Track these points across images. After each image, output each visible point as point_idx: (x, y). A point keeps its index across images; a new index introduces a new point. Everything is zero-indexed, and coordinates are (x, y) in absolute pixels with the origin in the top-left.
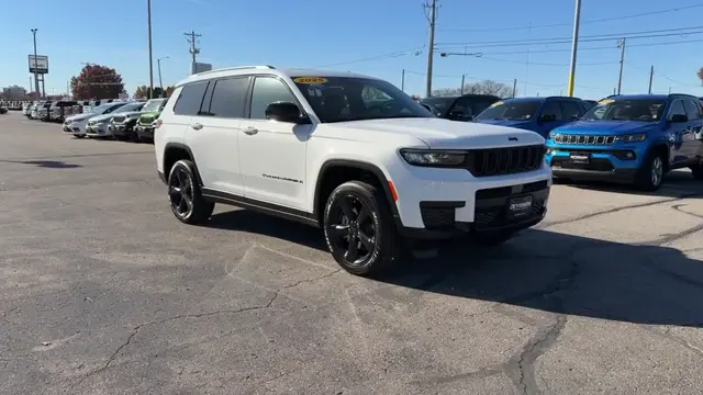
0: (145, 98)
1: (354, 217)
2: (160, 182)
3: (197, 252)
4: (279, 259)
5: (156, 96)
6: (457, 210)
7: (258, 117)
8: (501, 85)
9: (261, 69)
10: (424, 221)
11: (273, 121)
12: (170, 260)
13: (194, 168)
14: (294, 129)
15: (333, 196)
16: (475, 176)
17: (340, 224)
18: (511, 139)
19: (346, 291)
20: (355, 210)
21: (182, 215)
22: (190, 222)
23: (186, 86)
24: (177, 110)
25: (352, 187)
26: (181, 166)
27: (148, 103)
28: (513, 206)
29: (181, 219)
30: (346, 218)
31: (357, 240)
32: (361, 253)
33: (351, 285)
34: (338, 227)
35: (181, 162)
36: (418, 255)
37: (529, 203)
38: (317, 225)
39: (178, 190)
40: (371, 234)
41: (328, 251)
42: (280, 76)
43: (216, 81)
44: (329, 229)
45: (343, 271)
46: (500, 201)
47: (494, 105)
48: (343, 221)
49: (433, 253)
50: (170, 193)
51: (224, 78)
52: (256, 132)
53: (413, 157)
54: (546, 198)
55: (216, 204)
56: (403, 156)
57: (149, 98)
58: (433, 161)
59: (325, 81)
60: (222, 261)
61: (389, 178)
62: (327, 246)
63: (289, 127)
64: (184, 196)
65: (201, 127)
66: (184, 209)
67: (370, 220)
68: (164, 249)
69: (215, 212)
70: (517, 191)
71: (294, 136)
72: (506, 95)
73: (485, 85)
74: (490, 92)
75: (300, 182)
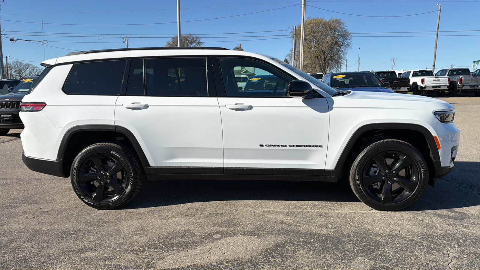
52: (250, 108)
72: (34, 73)
73: (15, 65)
74: (20, 70)
75: (320, 146)
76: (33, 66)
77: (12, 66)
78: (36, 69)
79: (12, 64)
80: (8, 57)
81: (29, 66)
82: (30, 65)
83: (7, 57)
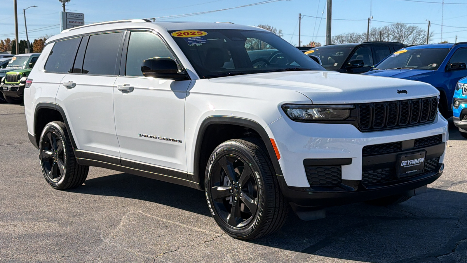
0: (10, 53)
1: (236, 178)
2: (31, 146)
3: (71, 219)
4: (157, 225)
5: (22, 51)
6: (344, 168)
7: (134, 74)
8: (413, 29)
9: (137, 23)
10: (309, 181)
11: (151, 78)
12: (43, 227)
13: (66, 129)
14: (172, 86)
15: (214, 156)
16: (362, 131)
17: (221, 185)
18: (399, 92)
19: (229, 255)
20: (237, 170)
21: (54, 180)
22: (62, 188)
23: (58, 42)
24: (49, 68)
25: (233, 146)
26: (53, 128)
27: (14, 58)
28: (404, 163)
29: (53, 185)
30: (227, 179)
31: (240, 202)
32: (245, 215)
33: (234, 250)
34: (220, 189)
35: (51, 123)
36: (303, 216)
37: (422, 160)
38: (198, 188)
39: (50, 153)
40: (254, 195)
41: (210, 215)
42: (157, 29)
43: (89, 36)
44: (211, 191)
45: (226, 236)
46: (390, 157)
47: (397, 54)
48: (225, 182)
49: (321, 214)
50: (41, 157)
51: (98, 33)
52: (132, 89)
53: (296, 112)
54: (442, 153)
55: (91, 168)
56: (286, 112)
57: (14, 53)
58: (317, 116)
59: (205, 34)
60: (97, 228)
61: (271, 136)
62: (208, 209)
63: (166, 83)
64: (57, 160)
65: (74, 85)
66: (57, 174)
67: (252, 180)
68: (35, 216)
69: (89, 177)
70: (408, 147)
71: (172, 93)
72: (419, 40)
73: (395, 29)
74: (400, 37)
75: (179, 141)
76: (419, 29)
77: (391, 31)
78: (423, 34)
79: (390, 28)
80: (371, 18)
81: (414, 30)
82: (415, 27)
83: (369, 19)
